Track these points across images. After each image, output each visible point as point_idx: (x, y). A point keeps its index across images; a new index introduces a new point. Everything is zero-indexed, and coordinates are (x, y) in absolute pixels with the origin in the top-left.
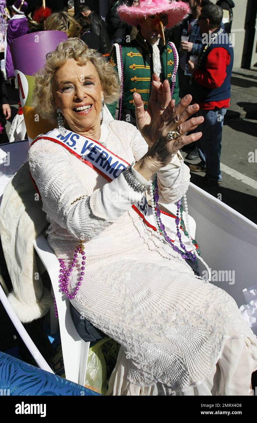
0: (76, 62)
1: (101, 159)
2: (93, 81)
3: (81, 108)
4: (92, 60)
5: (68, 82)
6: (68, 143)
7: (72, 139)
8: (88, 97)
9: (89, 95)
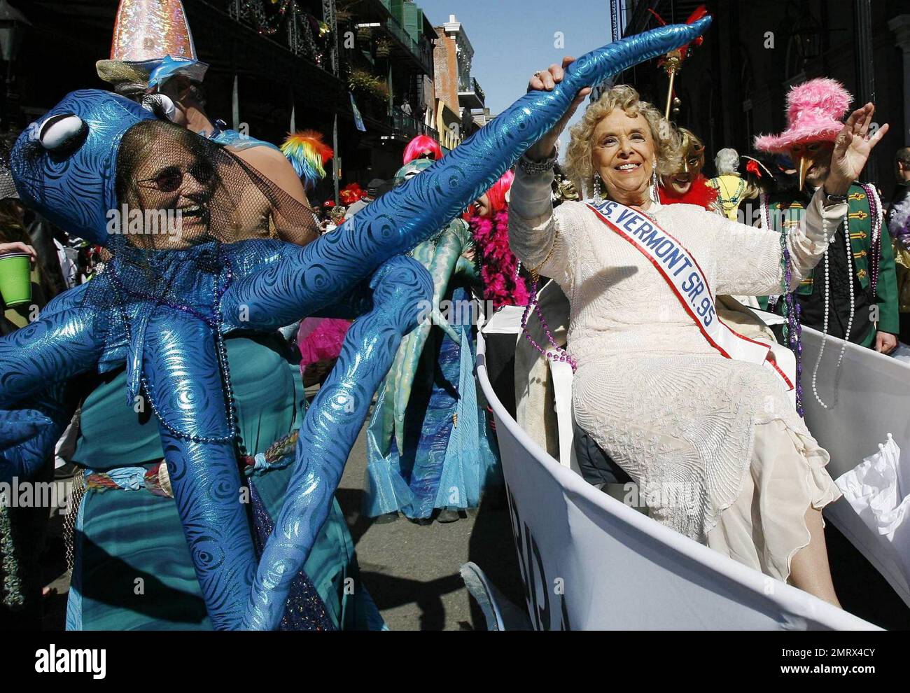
0: (624, 113)
1: (641, 232)
2: (642, 135)
3: (626, 167)
4: (643, 113)
5: (612, 135)
6: (602, 212)
7: (607, 208)
8: (635, 153)
9: (636, 151)
